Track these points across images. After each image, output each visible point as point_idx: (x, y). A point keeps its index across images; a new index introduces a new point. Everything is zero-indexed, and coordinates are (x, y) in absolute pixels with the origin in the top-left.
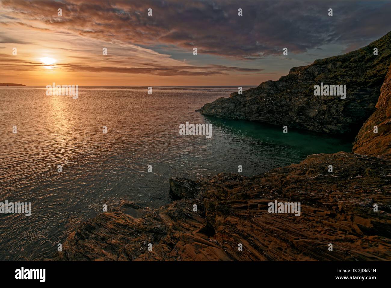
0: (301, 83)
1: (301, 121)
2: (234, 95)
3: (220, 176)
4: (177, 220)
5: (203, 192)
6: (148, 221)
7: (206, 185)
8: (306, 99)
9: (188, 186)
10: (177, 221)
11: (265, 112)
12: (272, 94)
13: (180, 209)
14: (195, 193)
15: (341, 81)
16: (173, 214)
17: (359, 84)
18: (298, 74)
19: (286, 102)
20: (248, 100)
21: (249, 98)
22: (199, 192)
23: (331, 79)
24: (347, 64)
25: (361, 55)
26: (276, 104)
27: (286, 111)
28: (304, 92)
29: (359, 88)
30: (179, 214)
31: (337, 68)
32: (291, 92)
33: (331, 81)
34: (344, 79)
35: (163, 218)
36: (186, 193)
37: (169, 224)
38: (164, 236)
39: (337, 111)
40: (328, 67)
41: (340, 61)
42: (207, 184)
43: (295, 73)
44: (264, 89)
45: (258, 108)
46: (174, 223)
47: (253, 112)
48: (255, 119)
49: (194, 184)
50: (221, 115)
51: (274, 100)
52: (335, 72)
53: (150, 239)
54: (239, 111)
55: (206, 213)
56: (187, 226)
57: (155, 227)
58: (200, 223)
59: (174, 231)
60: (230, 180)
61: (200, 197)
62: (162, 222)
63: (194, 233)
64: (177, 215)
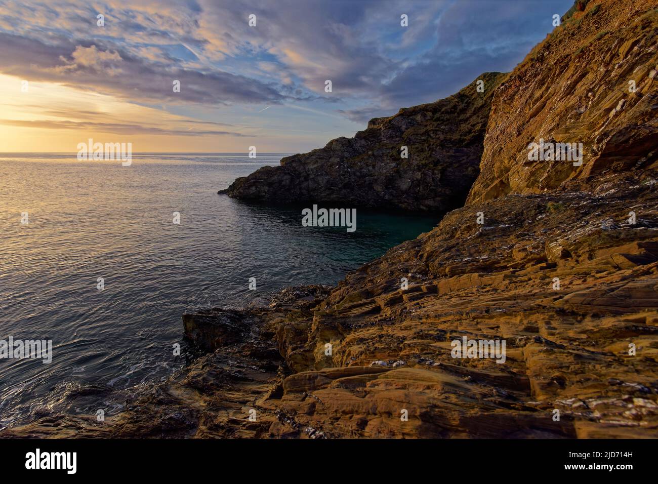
0: (385, 141)
1: (391, 198)
2: (288, 161)
3: (285, 293)
4: (214, 391)
5: (259, 327)
6: (144, 413)
7: (263, 313)
8: (394, 164)
9: (228, 322)
10: (214, 393)
11: (340, 186)
12: (346, 158)
13: (216, 368)
14: (243, 331)
15: (433, 139)
16: (204, 382)
17: (454, 143)
18: (381, 129)
19: (369, 170)
20: (312, 170)
21: (313, 165)
22: (251, 329)
23: (422, 135)
24: (437, 115)
25: (452, 105)
26: (354, 174)
27: (369, 184)
28: (390, 154)
29: (455, 148)
30: (217, 379)
31: (427, 121)
32: (373, 155)
33: (423, 138)
34: (437, 136)
35: (180, 397)
36: (224, 335)
37: (197, 404)
38: (191, 431)
39: (433, 179)
40: (417, 119)
41: (430, 111)
42: (264, 311)
43: (375, 127)
44: (334, 151)
45: (328, 182)
46: (208, 399)
47: (321, 188)
48: (326, 199)
49: (239, 316)
50: (267, 196)
51: (351, 167)
52: (426, 126)
54: (298, 187)
55: (286, 351)
56: (238, 396)
57: (163, 420)
58: (264, 384)
59: (213, 414)
60: (304, 296)
61: (254, 336)
62: (179, 404)
63: (259, 403)
64: (212, 382)
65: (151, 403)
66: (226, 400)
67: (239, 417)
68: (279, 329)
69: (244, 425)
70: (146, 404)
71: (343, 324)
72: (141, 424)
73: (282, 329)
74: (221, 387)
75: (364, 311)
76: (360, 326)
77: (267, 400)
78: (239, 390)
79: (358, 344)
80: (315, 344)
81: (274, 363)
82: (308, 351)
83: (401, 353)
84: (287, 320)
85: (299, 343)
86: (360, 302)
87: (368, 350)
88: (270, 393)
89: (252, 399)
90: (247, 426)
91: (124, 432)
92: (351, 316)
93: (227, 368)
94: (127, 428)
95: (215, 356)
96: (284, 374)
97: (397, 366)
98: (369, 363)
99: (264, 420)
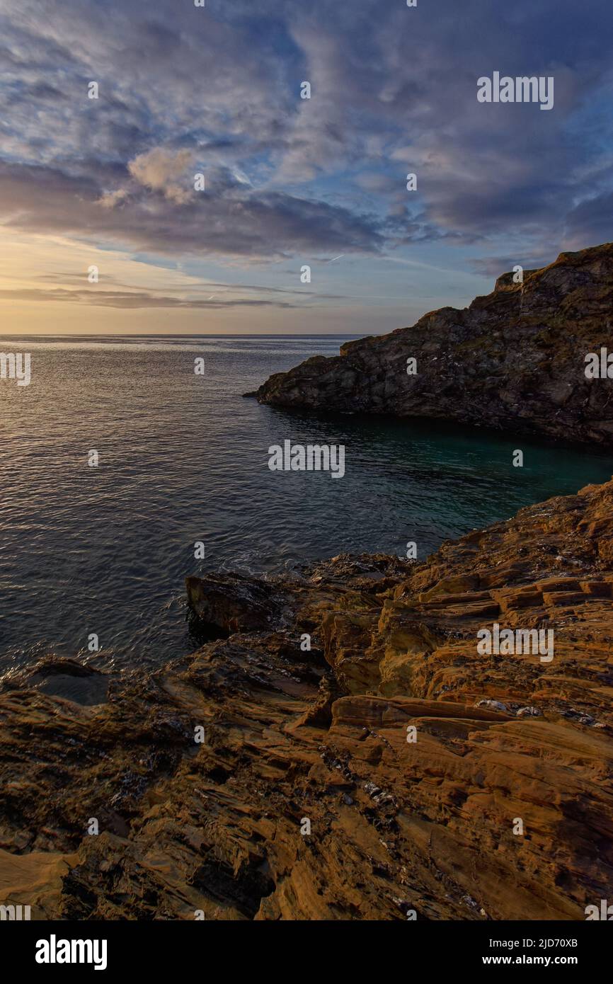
1: (532, 414)
2: (353, 348)
3: (336, 563)
4: (225, 697)
5: (294, 611)
6: (130, 710)
7: (301, 589)
8: (541, 355)
9: (249, 597)
10: (224, 700)
13: (229, 663)
14: (269, 614)
16: (211, 681)
19: (492, 364)
22: (282, 611)
26: (465, 371)
27: (492, 388)
28: (535, 337)
30: (230, 679)
32: (502, 338)
35: (178, 697)
36: (242, 616)
37: (201, 712)
42: (303, 586)
46: (216, 706)
47: (404, 394)
49: (265, 589)
50: (317, 403)
51: (460, 360)
53: (144, 765)
54: (366, 391)
55: (335, 656)
56: (259, 712)
57: (155, 725)
58: (298, 700)
59: (222, 730)
60: (367, 571)
61: (286, 623)
62: (177, 707)
63: (290, 728)
64: (222, 683)
65: (140, 697)
66: (241, 714)
67: (258, 743)
68: (326, 619)
69: (266, 758)
70: (134, 698)
71: (431, 628)
72: (127, 724)
73: (331, 620)
74: (235, 693)
75: (470, 611)
76: (460, 635)
77: (301, 726)
78: (260, 703)
79: (457, 666)
80: (382, 652)
81: (315, 671)
82: (371, 662)
83: (534, 695)
84: (338, 605)
85: (356, 646)
86: (463, 595)
87: (474, 679)
88: (306, 716)
89: (279, 720)
90: (270, 759)
91: (105, 731)
92: (445, 617)
93: (245, 667)
94: (109, 726)
95: (228, 644)
96: (330, 690)
97: (525, 715)
98: (473, 700)
99: (295, 756)
